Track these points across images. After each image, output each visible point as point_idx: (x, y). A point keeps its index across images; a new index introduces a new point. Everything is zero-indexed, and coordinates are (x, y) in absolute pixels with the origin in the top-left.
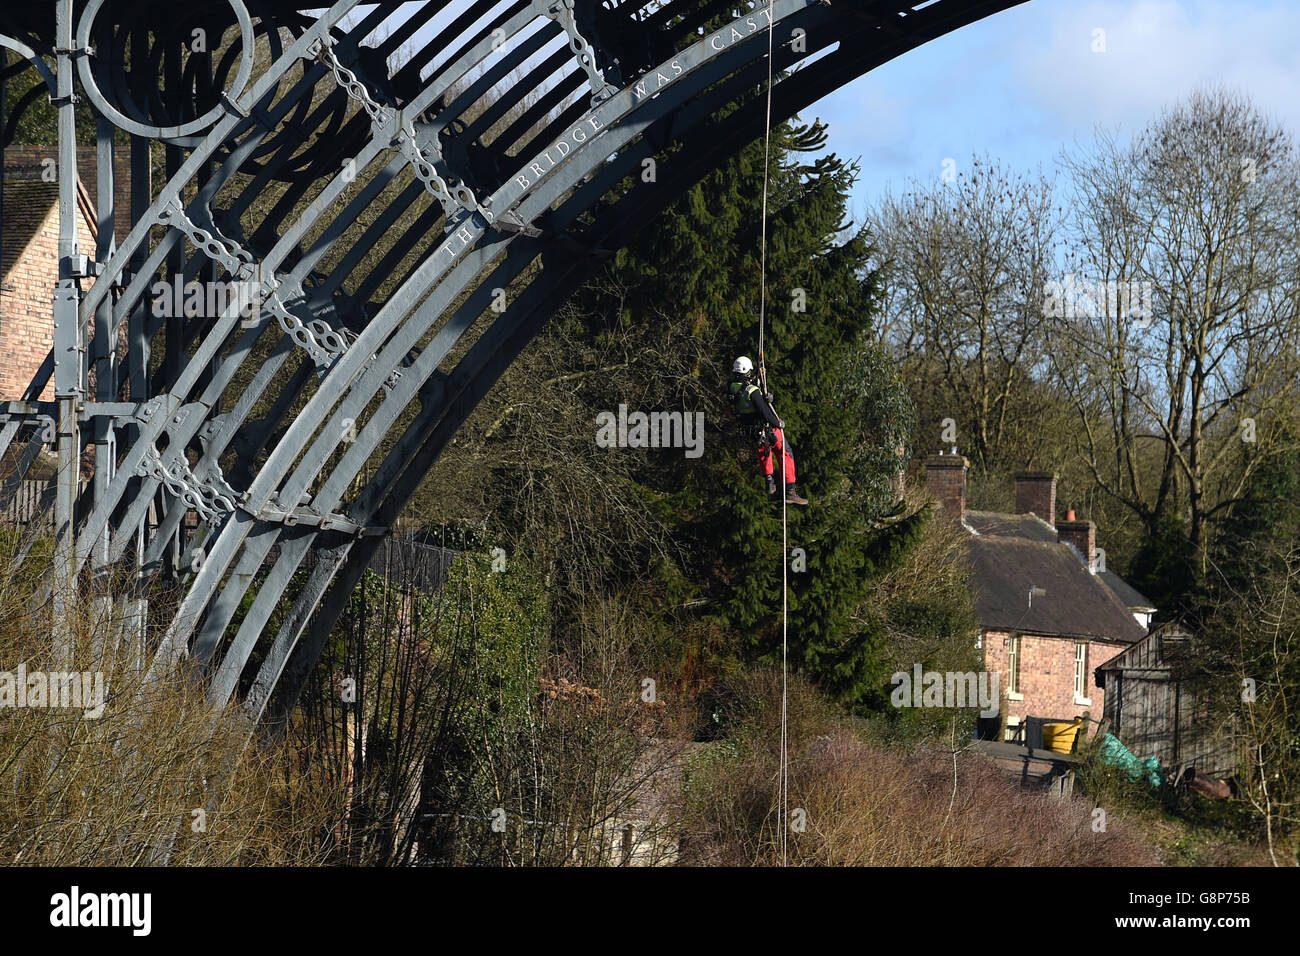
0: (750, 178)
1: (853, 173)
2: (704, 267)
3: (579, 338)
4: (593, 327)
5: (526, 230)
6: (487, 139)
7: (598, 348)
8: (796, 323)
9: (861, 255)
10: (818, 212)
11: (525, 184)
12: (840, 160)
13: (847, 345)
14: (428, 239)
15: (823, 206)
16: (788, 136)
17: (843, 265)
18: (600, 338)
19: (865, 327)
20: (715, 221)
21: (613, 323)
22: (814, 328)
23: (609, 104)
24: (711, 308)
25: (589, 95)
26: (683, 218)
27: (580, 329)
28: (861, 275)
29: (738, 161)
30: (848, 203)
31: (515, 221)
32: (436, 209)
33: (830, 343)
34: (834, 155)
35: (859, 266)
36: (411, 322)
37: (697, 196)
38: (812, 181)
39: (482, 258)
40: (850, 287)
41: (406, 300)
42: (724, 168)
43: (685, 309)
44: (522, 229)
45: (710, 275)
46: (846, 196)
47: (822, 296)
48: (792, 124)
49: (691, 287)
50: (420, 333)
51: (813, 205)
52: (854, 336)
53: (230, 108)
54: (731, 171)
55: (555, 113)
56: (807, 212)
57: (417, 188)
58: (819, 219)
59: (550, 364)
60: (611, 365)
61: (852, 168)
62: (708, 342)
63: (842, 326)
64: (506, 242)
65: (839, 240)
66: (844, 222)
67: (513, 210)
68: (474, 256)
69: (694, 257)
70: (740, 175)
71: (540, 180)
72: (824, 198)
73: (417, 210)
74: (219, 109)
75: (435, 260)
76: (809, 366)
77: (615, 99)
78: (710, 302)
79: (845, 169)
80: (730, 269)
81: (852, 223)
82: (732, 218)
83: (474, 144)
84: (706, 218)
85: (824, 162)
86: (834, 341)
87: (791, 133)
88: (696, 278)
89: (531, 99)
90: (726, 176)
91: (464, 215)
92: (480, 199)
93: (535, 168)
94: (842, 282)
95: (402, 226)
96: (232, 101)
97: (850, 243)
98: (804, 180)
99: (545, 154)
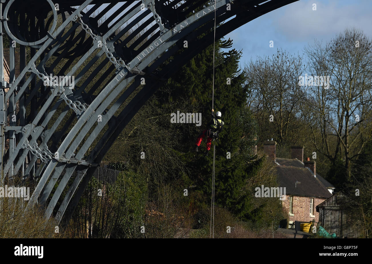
0: (209, 56)
1: (240, 54)
2: (195, 83)
3: (157, 106)
4: (161, 102)
5: (140, 73)
6: (128, 45)
7: (163, 108)
8: (223, 100)
9: (243, 79)
10: (230, 67)
11: (140, 59)
12: (236, 51)
13: (239, 107)
14: (110, 76)
15: (231, 65)
16: (220, 44)
17: (238, 82)
18: (163, 106)
19: (245, 102)
20: (198, 69)
21: (167, 101)
22: (229, 102)
23: (165, 34)
24: (197, 96)
25: (159, 32)
26: (188, 69)
27: (157, 103)
28: (243, 86)
29: (205, 51)
30: (239, 64)
31: (137, 70)
32: (113, 67)
33: (234, 107)
34: (235, 49)
35: (243, 83)
36: (105, 101)
37: (193, 62)
38: (228, 57)
39: (127, 81)
40: (240, 89)
41: (104, 94)
42: (201, 53)
43: (189, 97)
44: (139, 72)
45: (196, 86)
46: (238, 61)
47: (231, 92)
48: (222, 40)
49: (191, 90)
50: (108, 104)
51: (228, 64)
52: (241, 105)
53: (50, 37)
54: (203, 54)
55: (149, 37)
56: (226, 67)
57: (107, 60)
58: (230, 69)
59: (148, 113)
60: (167, 114)
61: (240, 53)
62: (196, 107)
63: (237, 101)
64: (134, 76)
65: (236, 75)
66: (238, 70)
67: (136, 67)
68: (125, 81)
69: (192, 80)
70: (206, 55)
71: (145, 57)
72: (232, 62)
73: (107, 66)
74: (47, 37)
75: (113, 82)
76: (227, 114)
77: (168, 33)
78: (197, 94)
79: (238, 53)
80: (203, 84)
81: (240, 70)
82: (204, 68)
83: (124, 47)
84: (196, 68)
85: (232, 51)
86: (235, 106)
87: (222, 43)
88: (193, 87)
89: (142, 33)
90: (201, 56)
91: (121, 68)
92: (126, 64)
93: (143, 54)
94: (237, 88)
95: (103, 71)
96: (51, 34)
97: (239, 76)
98: (225, 57)
99: (146, 50)
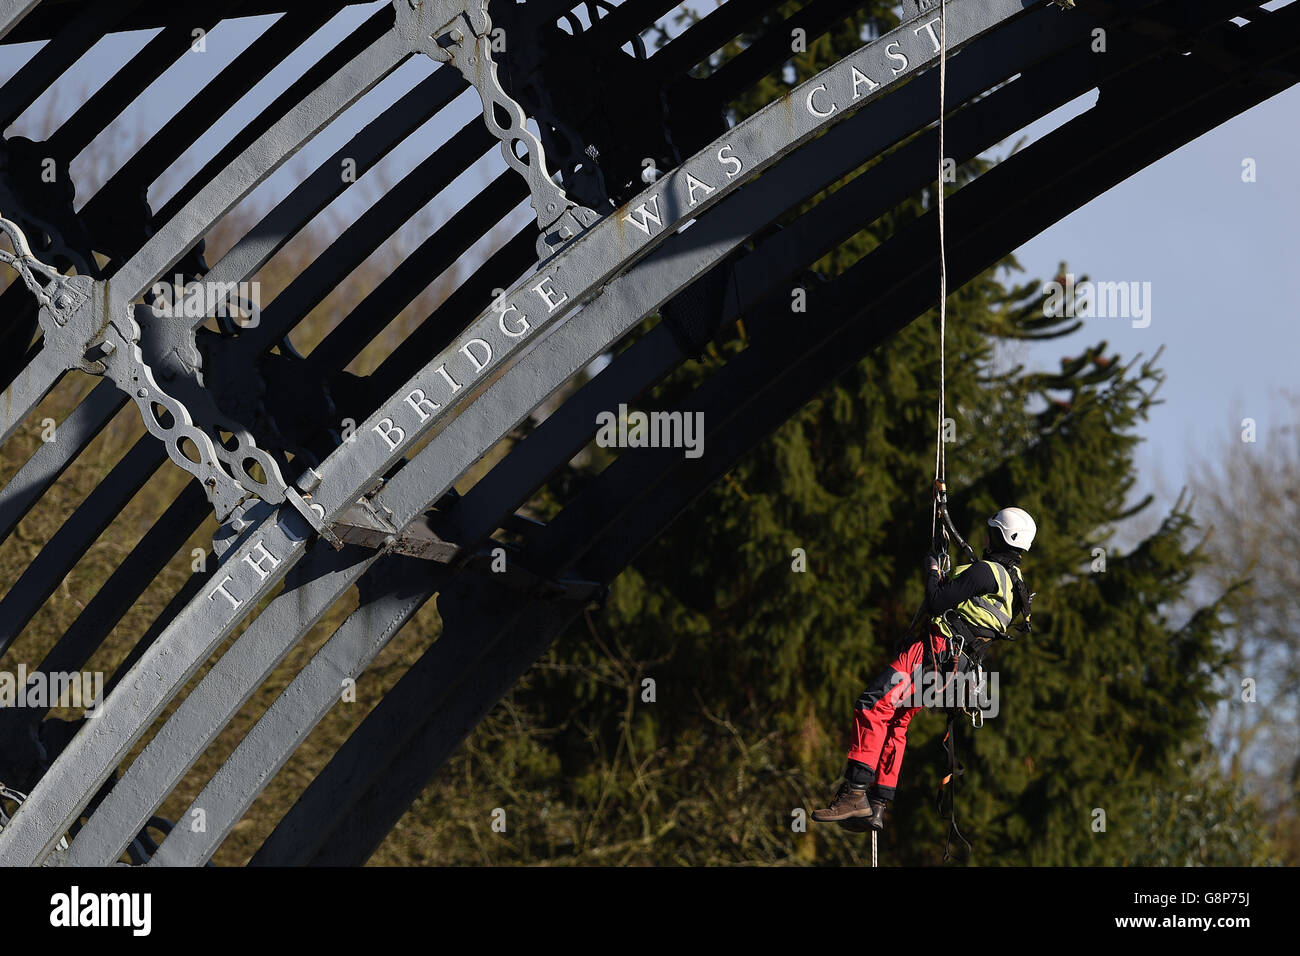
0: (912, 404)
1: (1147, 385)
2: (815, 613)
3: (537, 784)
4: (573, 757)
5: (401, 542)
6: (306, 337)
7: (582, 803)
8: (1030, 732)
9: (1172, 571)
10: (1072, 479)
11: (393, 437)
12: (1116, 359)
13: (1147, 779)
15: (1082, 465)
16: (996, 308)
17: (1133, 595)
18: (585, 784)
19: (1189, 738)
20: (837, 507)
21: (612, 746)
22: (1071, 747)
23: (578, 250)
24: (837, 704)
25: (532, 230)
26: (764, 504)
27: (542, 762)
28: (1176, 615)
29: (883, 368)
31: (372, 522)
32: (193, 502)
33: (1109, 779)
34: (1102, 346)
35: (1168, 596)
36: (144, 762)
37: (795, 450)
38: (1056, 408)
39: (301, 609)
40: (1150, 644)
41: (132, 711)
42: (853, 384)
43: (771, 707)
44: (390, 540)
45: (832, 629)
46: (1133, 441)
47: (1088, 670)
48: (1006, 279)
49: (789, 659)
50: (167, 784)
51: (1058, 462)
52: (1164, 759)
54: (869, 391)
55: (468, 264)
56: (1044, 478)
57: (147, 456)
58: (1074, 493)
59: (473, 846)
60: (611, 842)
61: (1146, 374)
62: (829, 783)
63: (1136, 736)
64: (356, 571)
65: (1124, 538)
66: (1133, 498)
67: (369, 497)
68: (286, 603)
69: (794, 589)
70: (891, 401)
71: (429, 426)
72: (1083, 445)
73: (157, 496)
75: (195, 617)
76: (1064, 830)
77: (592, 238)
78: (832, 691)
79: (1128, 377)
80: (876, 613)
81: (1149, 500)
82: (875, 498)
83: (276, 351)
84: (817, 499)
85: (1080, 363)
86: (1117, 773)
87: (1004, 300)
88: (800, 637)
89: (407, 239)
90: (859, 406)
91: (259, 514)
92: (292, 475)
93: (415, 400)
94: (1131, 634)
95: (120, 540)
97: (1145, 547)
98: (1036, 405)
99: (437, 369)
